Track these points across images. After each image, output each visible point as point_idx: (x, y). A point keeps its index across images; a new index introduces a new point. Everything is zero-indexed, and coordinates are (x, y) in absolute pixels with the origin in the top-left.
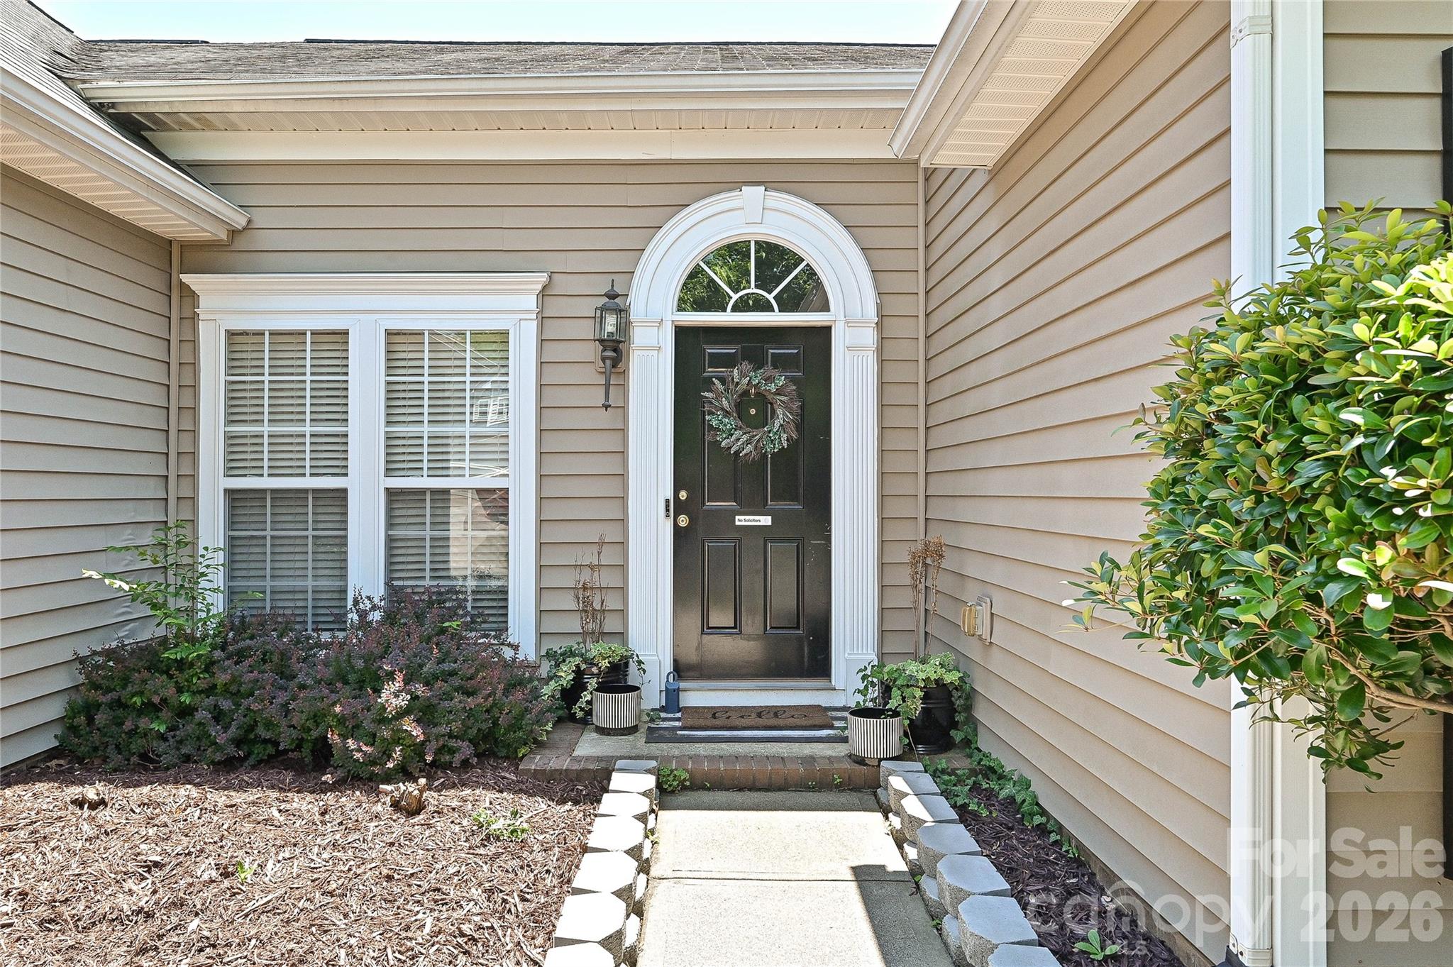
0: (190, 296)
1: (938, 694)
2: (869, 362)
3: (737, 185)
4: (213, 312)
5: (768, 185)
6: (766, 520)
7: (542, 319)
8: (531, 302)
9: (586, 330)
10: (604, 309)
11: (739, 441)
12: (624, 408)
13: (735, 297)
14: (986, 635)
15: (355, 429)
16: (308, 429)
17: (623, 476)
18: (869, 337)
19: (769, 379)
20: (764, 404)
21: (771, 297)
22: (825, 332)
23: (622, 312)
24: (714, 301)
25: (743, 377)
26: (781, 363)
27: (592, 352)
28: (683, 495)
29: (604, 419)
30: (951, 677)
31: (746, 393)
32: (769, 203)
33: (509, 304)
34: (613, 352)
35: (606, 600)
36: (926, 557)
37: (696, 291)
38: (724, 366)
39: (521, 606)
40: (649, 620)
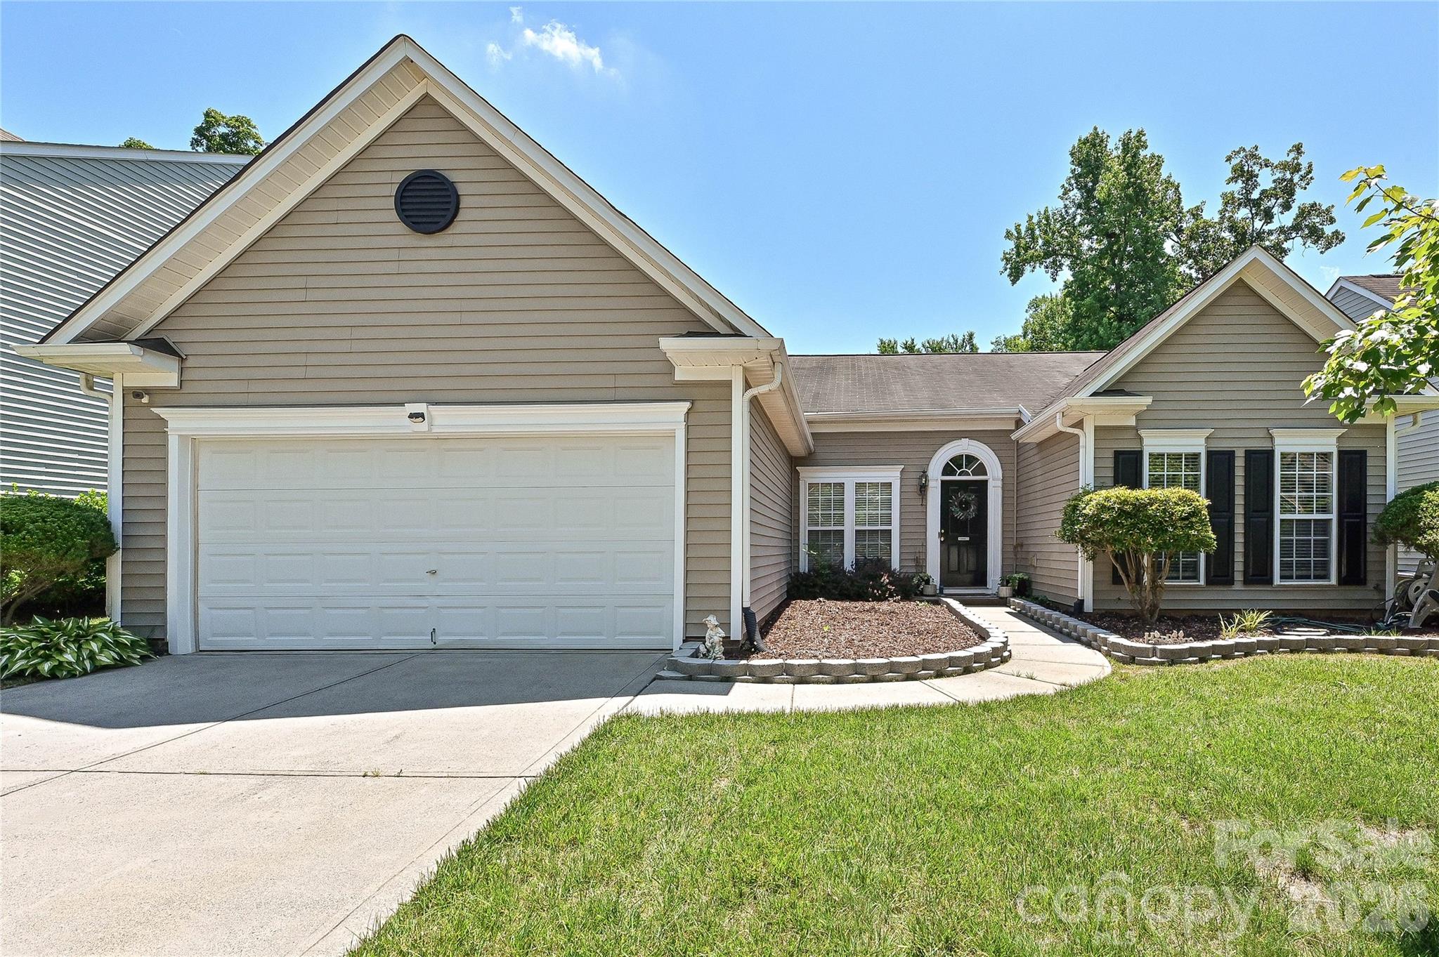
0: (798, 473)
1: (1022, 581)
2: (1000, 491)
3: (960, 438)
4: (804, 477)
5: (971, 438)
6: (968, 539)
7: (901, 479)
8: (898, 474)
9: (915, 482)
10: (922, 475)
11: (960, 515)
12: (926, 505)
13: (959, 472)
14: (1035, 565)
15: (846, 512)
16: (832, 512)
17: (926, 526)
18: (1000, 483)
19: (970, 496)
20: (968, 504)
21: (970, 471)
22: (986, 481)
23: (926, 477)
24: (953, 473)
25: (962, 496)
26: (973, 491)
27: (916, 489)
28: (943, 531)
29: (920, 508)
30: (1026, 577)
31: (962, 500)
32: (970, 444)
33: (891, 475)
34: (923, 489)
35: (920, 563)
36: (1017, 548)
37: (947, 470)
38: (956, 492)
39: (895, 565)
40: (933, 569)
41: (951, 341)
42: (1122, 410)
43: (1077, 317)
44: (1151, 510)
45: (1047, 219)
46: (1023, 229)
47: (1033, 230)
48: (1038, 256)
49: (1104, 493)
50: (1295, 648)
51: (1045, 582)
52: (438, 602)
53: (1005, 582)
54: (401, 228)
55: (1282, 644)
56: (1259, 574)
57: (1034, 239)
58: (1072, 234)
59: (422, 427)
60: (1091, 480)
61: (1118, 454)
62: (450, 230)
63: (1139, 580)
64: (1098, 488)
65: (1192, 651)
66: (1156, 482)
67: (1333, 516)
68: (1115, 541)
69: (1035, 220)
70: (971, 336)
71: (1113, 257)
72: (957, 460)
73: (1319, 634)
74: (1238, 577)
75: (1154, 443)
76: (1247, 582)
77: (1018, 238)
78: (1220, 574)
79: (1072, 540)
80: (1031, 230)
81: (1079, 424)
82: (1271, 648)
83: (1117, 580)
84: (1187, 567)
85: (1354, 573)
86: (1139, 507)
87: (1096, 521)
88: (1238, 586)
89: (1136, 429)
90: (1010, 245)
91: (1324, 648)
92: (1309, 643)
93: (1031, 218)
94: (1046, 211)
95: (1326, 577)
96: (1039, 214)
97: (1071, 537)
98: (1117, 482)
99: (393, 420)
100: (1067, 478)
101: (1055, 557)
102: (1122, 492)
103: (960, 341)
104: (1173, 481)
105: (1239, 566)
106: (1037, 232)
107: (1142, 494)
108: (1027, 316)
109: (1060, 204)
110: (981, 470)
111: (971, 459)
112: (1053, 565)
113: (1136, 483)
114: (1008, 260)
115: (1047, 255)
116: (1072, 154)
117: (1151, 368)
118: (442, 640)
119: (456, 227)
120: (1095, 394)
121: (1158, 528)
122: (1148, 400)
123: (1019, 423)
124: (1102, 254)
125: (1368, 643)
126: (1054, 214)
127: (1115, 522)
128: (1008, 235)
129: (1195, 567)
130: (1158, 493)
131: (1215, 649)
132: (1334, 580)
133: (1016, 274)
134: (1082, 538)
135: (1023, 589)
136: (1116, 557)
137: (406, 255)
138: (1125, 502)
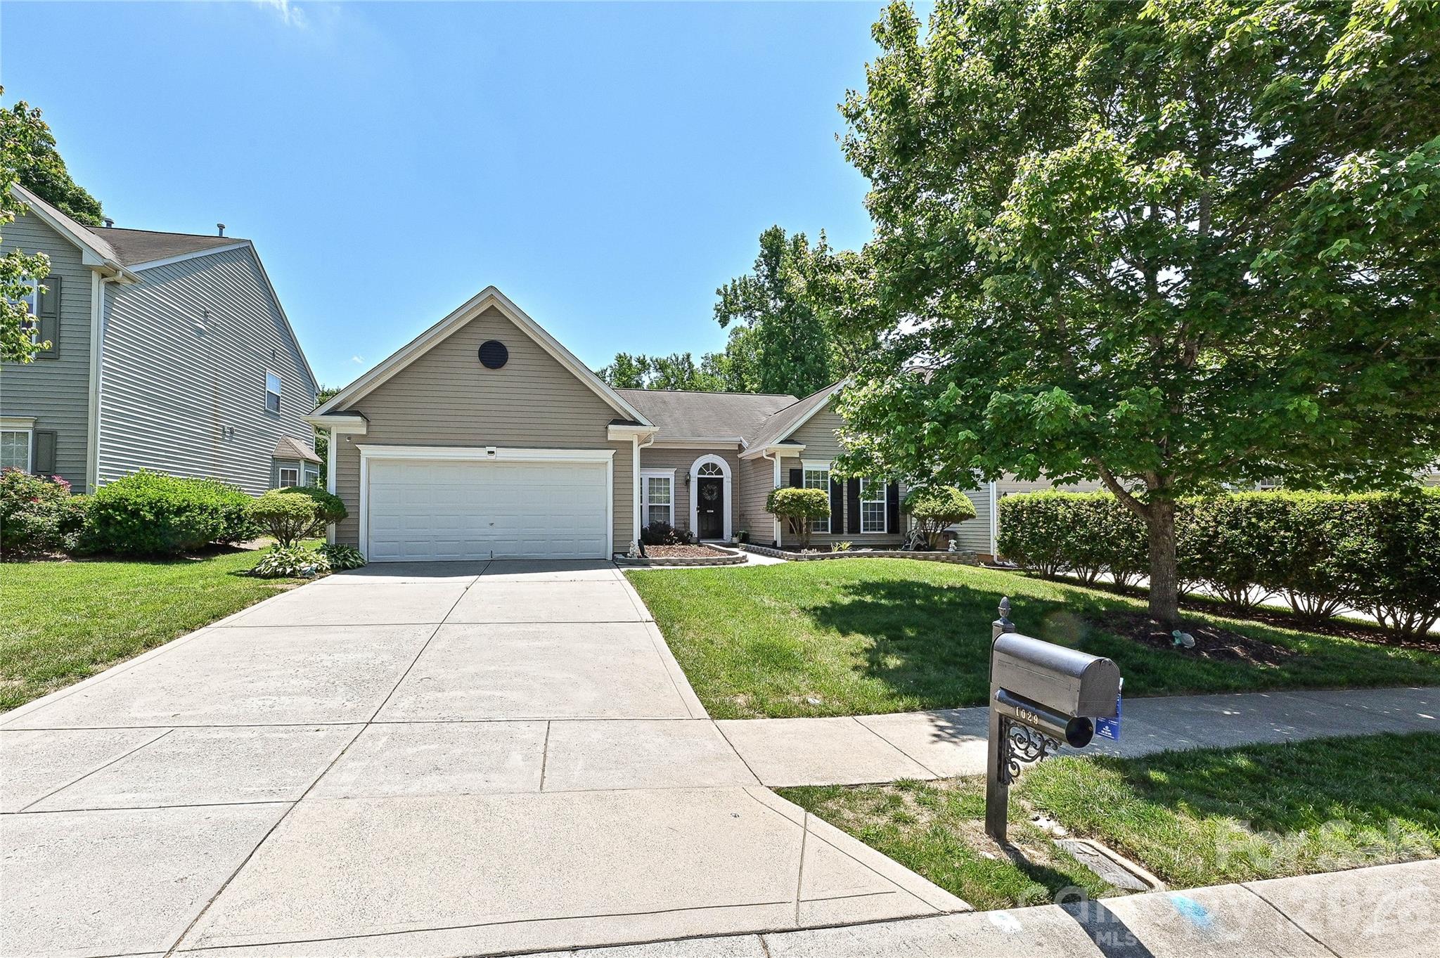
2: (730, 485)
3: (709, 454)
5: (714, 454)
6: (712, 511)
7: (675, 476)
8: (673, 473)
9: (683, 479)
10: (687, 475)
11: (708, 498)
12: (689, 492)
13: (708, 473)
14: (752, 525)
17: (689, 504)
18: (730, 480)
19: (714, 487)
20: (712, 492)
21: (713, 473)
22: (722, 479)
23: (689, 476)
24: (704, 473)
25: (709, 487)
26: (715, 484)
27: (683, 482)
28: (699, 507)
29: (686, 493)
30: (745, 534)
31: (709, 489)
32: (714, 457)
33: (669, 474)
34: (688, 482)
35: (687, 525)
36: (741, 516)
37: (701, 471)
38: (706, 485)
39: (672, 524)
40: (694, 528)
41: (674, 358)
42: (793, 450)
43: (767, 354)
44: (804, 498)
45: (746, 284)
46: (729, 289)
47: (736, 290)
48: (740, 310)
49: (785, 490)
50: (859, 556)
51: (756, 534)
52: (495, 538)
53: (734, 535)
54: (480, 365)
55: (854, 554)
56: (854, 529)
57: (736, 297)
58: (763, 296)
59: (492, 457)
60: (779, 483)
61: (791, 471)
62: (504, 368)
63: (801, 531)
64: (783, 487)
65: (819, 556)
66: (809, 486)
67: (885, 501)
68: (790, 512)
69: (737, 283)
70: (688, 356)
71: (790, 313)
72: (706, 466)
73: (869, 551)
74: (845, 530)
75: (808, 466)
76: (849, 532)
77: (725, 295)
78: (837, 529)
79: (771, 511)
80: (734, 289)
81: (773, 455)
82: (850, 556)
83: (792, 531)
84: (823, 524)
85: (894, 527)
86: (800, 497)
87: (782, 503)
88: (845, 534)
89: (799, 458)
90: (721, 299)
91: (870, 556)
92: (864, 554)
93: (734, 281)
94: (745, 277)
95: (883, 530)
96: (740, 279)
97: (770, 509)
98: (792, 484)
99: (480, 454)
100: (768, 481)
101: (762, 521)
102: (792, 490)
103: (680, 359)
104: (817, 486)
105: (845, 525)
106: (738, 292)
107: (800, 491)
108: (730, 340)
109: (754, 273)
110: (720, 472)
111: (714, 466)
112: (762, 525)
113: (799, 486)
114: (718, 310)
115: (746, 308)
116: (761, 241)
117: (807, 430)
118: (495, 556)
119: (505, 367)
120: (780, 443)
121: (808, 508)
122: (804, 447)
123: (741, 448)
124: (782, 311)
125: (886, 554)
126: (750, 280)
127: (789, 503)
128: (719, 292)
129: (826, 525)
130: (809, 491)
131: (828, 556)
132: (886, 532)
133: (724, 321)
134: (775, 511)
135: (745, 539)
136: (792, 519)
137: (482, 378)
138: (793, 495)
